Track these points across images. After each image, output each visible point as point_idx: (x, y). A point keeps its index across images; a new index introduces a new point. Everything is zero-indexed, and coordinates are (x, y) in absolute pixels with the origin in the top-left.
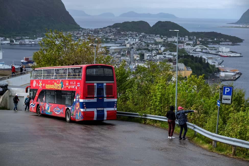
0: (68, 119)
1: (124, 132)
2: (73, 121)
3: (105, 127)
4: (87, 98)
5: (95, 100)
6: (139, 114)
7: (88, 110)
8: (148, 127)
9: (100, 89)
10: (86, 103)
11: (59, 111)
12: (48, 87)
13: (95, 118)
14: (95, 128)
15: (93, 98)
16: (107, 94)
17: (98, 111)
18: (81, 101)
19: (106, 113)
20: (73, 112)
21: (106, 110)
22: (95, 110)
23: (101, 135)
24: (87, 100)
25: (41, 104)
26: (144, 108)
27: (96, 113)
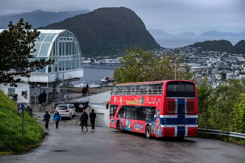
0: (148, 135)
1: (205, 149)
2: (153, 137)
3: (186, 144)
4: (167, 114)
5: (175, 116)
6: (220, 132)
7: (169, 126)
8: (230, 144)
9: (181, 105)
10: (167, 119)
11: (139, 127)
12: (129, 103)
13: (175, 135)
14: (175, 144)
15: (174, 114)
16: (188, 110)
17: (178, 128)
18: (162, 116)
19: (186, 130)
20: (153, 128)
21: (187, 126)
22: (176, 127)
23: (182, 151)
24: (167, 116)
25: (122, 120)
26: (227, 125)
27: (176, 130)
